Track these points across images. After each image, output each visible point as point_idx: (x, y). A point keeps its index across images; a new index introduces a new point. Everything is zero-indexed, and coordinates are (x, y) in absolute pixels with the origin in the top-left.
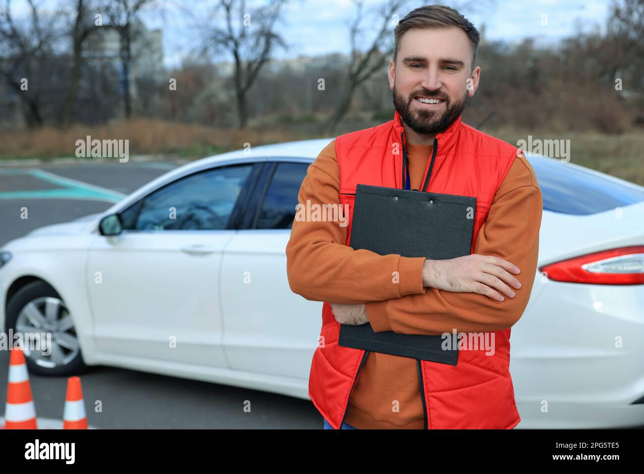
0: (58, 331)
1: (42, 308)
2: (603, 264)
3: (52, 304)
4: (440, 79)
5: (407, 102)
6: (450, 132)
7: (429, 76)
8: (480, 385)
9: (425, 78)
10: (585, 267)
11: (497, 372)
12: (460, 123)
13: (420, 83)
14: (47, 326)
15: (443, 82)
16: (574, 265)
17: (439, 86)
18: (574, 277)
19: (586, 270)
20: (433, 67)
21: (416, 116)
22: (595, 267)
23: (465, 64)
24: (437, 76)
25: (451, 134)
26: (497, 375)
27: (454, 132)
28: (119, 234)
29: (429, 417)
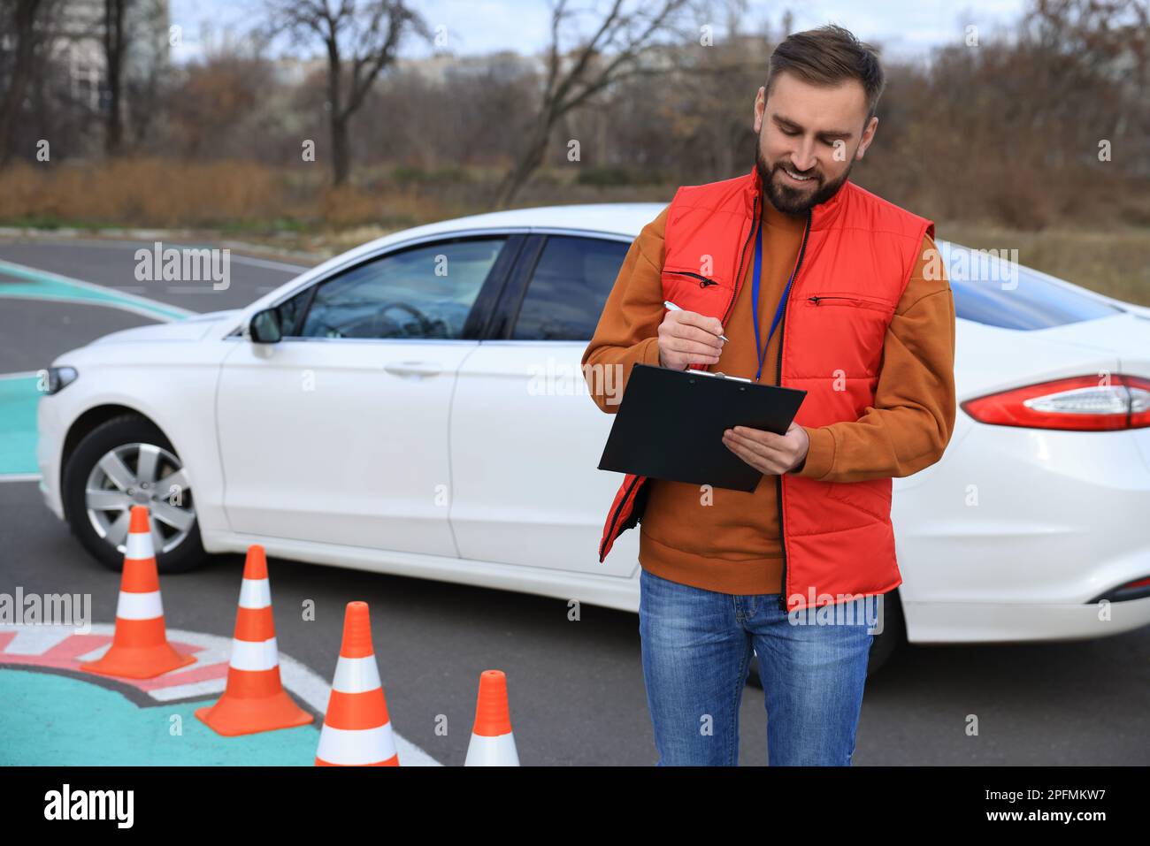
0: (155, 498)
1: (131, 461)
2: (1054, 400)
3: (149, 453)
4: (815, 154)
5: (771, 171)
6: (834, 201)
7: (801, 148)
8: (854, 530)
9: (796, 150)
10: (1028, 403)
11: (876, 516)
12: (848, 186)
13: (789, 153)
14: (137, 489)
15: (821, 158)
16: (1010, 401)
17: (813, 163)
18: (1013, 419)
19: (1031, 408)
20: (808, 139)
21: (780, 192)
22: (1042, 404)
23: (854, 134)
24: (813, 149)
25: (835, 204)
26: (875, 519)
27: (839, 201)
28: (278, 341)
29: (788, 568)
